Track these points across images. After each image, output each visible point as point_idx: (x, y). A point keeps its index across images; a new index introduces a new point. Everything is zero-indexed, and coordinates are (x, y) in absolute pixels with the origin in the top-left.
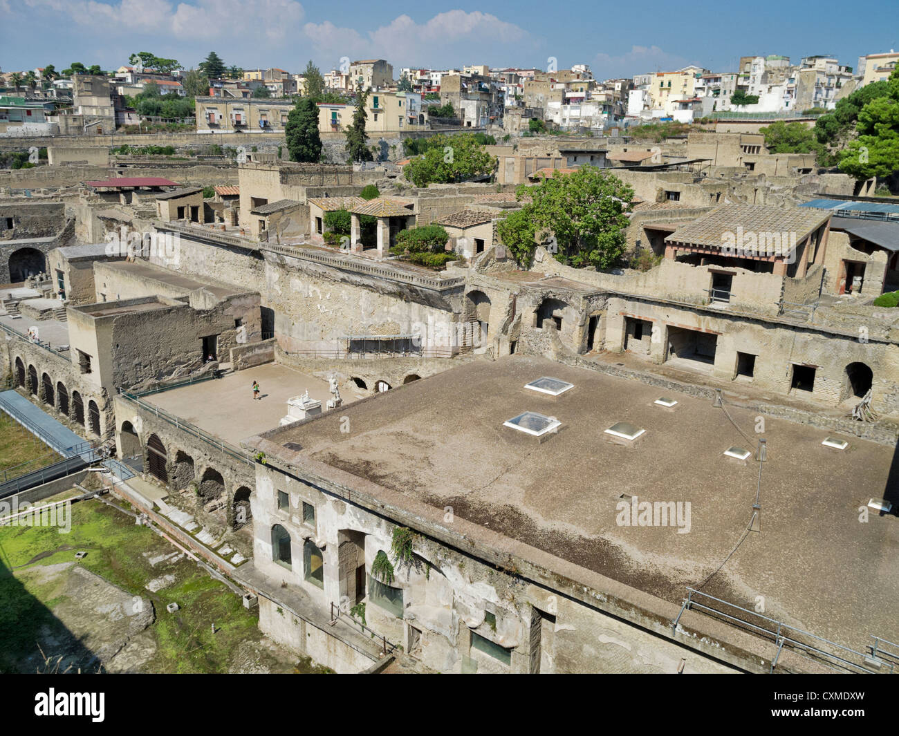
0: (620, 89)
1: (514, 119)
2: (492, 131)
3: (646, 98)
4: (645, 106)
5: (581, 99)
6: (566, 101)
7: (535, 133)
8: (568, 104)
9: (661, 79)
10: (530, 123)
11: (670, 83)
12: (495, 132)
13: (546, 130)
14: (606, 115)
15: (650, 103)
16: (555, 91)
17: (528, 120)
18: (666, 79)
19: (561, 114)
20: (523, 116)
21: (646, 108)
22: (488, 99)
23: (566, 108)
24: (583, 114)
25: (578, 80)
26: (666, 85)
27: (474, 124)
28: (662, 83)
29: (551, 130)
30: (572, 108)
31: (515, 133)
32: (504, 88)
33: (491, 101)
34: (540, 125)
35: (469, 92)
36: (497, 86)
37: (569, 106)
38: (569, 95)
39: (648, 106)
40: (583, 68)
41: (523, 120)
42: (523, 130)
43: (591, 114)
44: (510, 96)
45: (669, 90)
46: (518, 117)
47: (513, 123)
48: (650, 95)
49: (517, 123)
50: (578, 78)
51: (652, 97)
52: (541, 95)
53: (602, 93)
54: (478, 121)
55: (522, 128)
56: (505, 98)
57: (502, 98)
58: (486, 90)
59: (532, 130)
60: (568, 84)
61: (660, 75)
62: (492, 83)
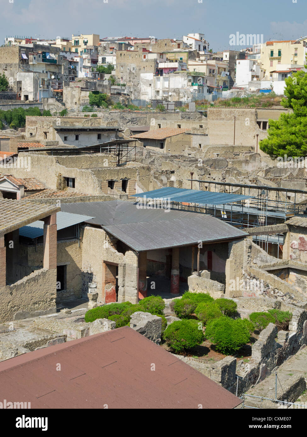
0: (228, 59)
1: (74, 93)
2: (48, 105)
3: (254, 68)
4: (253, 77)
5: (174, 69)
6: (159, 72)
7: (96, 107)
8: (162, 75)
9: (271, 48)
10: (89, 96)
11: (280, 53)
12: (51, 107)
13: (111, 104)
14: (196, 87)
15: (260, 74)
16: (147, 61)
17: (88, 93)
18: (276, 47)
19: (154, 86)
20: (82, 90)
21: (255, 79)
22: (56, 70)
23: (158, 79)
24: (172, 86)
25: (178, 50)
26: (276, 54)
27: (31, 98)
28: (272, 52)
29: (119, 104)
30: (166, 79)
31: (75, 107)
32: (77, 59)
33: (60, 73)
34: (103, 99)
35: (31, 63)
36: (69, 57)
37: (161, 78)
38: (161, 66)
39: (257, 77)
40: (197, 37)
41: (83, 93)
42: (83, 104)
43: (180, 86)
44: (85, 67)
45: (279, 59)
46: (78, 90)
47: (73, 96)
48: (260, 65)
49: (77, 96)
50: (179, 47)
51: (263, 67)
52: (133, 65)
53: (205, 63)
54: (35, 95)
55: (82, 102)
56: (78, 68)
57: (75, 69)
58: (53, 62)
59: (92, 104)
60: (161, 54)
61: (269, 44)
62: (61, 54)
